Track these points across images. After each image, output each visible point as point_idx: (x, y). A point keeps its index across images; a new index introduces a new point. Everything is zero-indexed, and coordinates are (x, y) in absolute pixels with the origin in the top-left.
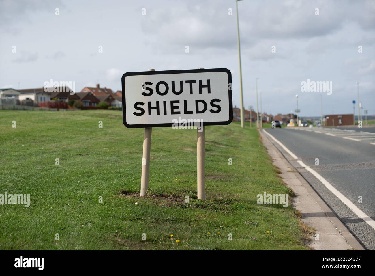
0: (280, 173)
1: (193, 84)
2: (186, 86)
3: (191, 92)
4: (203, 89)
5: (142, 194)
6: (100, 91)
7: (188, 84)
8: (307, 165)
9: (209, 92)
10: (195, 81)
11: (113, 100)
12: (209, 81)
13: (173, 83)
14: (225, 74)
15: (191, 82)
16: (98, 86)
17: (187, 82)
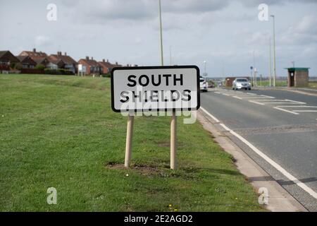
0: (213, 137)
1: (169, 78)
2: (163, 79)
3: (167, 84)
4: (177, 82)
5: (126, 165)
6: (36, 55)
7: (165, 78)
8: (231, 129)
9: (182, 84)
10: (170, 76)
11: (48, 62)
12: (181, 75)
13: (153, 76)
14: (195, 70)
15: (167, 76)
16: (35, 50)
17: (164, 76)
